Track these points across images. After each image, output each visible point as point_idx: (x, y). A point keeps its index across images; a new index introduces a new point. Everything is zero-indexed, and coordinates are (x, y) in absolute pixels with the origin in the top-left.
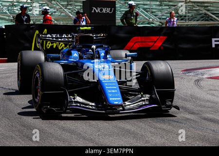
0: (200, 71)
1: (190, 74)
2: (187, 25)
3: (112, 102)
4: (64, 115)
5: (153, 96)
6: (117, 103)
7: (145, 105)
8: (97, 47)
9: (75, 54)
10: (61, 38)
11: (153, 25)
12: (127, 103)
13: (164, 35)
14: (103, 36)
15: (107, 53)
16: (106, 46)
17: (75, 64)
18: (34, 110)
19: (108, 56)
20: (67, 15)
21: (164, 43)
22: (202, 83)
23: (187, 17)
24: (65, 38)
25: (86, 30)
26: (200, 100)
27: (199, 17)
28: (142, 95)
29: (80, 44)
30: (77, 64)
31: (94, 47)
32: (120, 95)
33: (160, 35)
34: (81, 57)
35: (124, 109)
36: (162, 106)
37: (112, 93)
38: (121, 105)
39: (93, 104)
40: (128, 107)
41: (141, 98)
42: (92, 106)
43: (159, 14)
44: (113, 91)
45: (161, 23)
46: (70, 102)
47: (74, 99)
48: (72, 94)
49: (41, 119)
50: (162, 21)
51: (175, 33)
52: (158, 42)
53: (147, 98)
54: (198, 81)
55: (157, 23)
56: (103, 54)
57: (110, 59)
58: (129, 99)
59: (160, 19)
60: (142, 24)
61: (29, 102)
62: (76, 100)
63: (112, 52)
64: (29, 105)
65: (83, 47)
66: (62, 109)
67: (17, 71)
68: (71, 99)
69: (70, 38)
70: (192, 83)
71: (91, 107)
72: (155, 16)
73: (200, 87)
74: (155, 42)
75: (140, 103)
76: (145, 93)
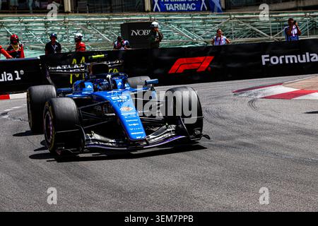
0: (253, 91)
1: (243, 95)
2: (234, 43)
3: (134, 137)
4: (81, 155)
5: (180, 126)
6: (139, 137)
7: (172, 137)
8: (112, 77)
9: (89, 86)
10: (73, 69)
11: (198, 45)
12: (151, 136)
13: (211, 55)
14: (119, 63)
15: (124, 82)
16: (123, 74)
17: (89, 97)
18: (47, 151)
19: (126, 85)
20: (104, 40)
21: (211, 64)
22: (257, 104)
23: (233, 35)
24: (76, 68)
25: (98, 58)
26: (256, 122)
27: (245, 33)
28: (167, 126)
29: (94, 74)
30: (92, 97)
31: (109, 76)
32: (142, 128)
33: (206, 55)
34: (96, 89)
35: (148, 144)
36: (191, 136)
37: (133, 127)
38: (145, 140)
39: (113, 141)
40: (153, 140)
41: (166, 129)
42: (112, 143)
43: (203, 33)
44: (135, 124)
45: (205, 42)
46: (87, 140)
47: (91, 136)
48: (88, 131)
49: (55, 162)
50: (207, 40)
51: (222, 52)
52: (205, 63)
53: (173, 129)
54: (252, 101)
55: (201, 43)
56: (120, 84)
57: (128, 88)
58: (154, 131)
59: (204, 38)
60: (185, 45)
61: (42, 143)
62: (93, 138)
63: (130, 80)
64: (42, 146)
65: (97, 78)
66: (78, 150)
67: (27, 109)
68: (87, 137)
69: (82, 68)
70: (246, 105)
71: (110, 144)
72: (199, 35)
73: (255, 108)
74: (202, 63)
75: (166, 135)
76: (170, 124)
